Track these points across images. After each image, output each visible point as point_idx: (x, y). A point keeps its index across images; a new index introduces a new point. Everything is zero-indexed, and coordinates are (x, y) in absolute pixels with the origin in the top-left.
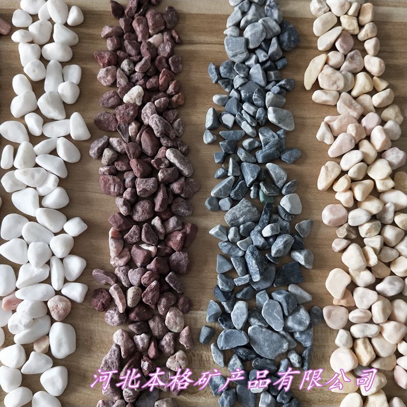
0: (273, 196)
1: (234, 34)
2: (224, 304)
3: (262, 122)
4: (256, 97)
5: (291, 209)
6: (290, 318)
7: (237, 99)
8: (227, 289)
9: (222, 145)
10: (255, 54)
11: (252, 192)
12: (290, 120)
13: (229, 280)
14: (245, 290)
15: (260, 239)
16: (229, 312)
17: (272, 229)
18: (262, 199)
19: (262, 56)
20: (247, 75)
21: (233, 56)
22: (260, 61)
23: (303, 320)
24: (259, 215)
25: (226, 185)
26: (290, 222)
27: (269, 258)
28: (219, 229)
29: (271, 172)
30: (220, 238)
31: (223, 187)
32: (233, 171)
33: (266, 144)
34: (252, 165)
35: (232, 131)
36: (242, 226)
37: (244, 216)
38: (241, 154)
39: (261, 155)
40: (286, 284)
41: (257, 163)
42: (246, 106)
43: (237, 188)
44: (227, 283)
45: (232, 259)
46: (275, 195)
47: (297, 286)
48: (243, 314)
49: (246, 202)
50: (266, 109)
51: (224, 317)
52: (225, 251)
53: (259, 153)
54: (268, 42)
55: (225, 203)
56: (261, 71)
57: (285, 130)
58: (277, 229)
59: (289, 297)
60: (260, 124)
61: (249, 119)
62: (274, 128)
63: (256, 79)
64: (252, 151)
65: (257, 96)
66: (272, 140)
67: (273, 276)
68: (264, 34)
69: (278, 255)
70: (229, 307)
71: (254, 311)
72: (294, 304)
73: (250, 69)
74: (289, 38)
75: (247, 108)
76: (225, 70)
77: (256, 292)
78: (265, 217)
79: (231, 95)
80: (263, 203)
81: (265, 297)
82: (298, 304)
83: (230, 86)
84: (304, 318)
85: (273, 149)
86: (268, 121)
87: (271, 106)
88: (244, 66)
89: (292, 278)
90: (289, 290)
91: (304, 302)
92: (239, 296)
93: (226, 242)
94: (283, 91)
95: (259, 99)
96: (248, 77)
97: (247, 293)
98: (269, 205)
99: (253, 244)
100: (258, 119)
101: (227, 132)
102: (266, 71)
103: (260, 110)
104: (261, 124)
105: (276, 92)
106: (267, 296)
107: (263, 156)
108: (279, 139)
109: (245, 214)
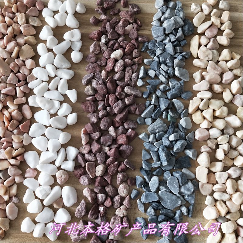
0: (176, 118)
1: (157, 25)
2: (146, 177)
3: (171, 75)
4: (168, 61)
5: (186, 125)
6: (183, 187)
7: (158, 62)
8: (148, 169)
9: (148, 88)
10: (169, 37)
11: (164, 115)
12: (187, 75)
13: (149, 164)
14: (158, 170)
15: (168, 142)
16: (148, 182)
17: (175, 136)
18: (169, 119)
19: (173, 38)
20: (164, 48)
21: (156, 37)
22: (172, 41)
23: (190, 188)
24: (168, 128)
26: (185, 133)
27: (172, 153)
28: (145, 135)
29: (175, 104)
30: (145, 140)
31: (148, 111)
32: (154, 101)
33: (173, 88)
34: (165, 99)
35: (154, 80)
36: (157, 134)
37: (159, 129)
38: (159, 93)
39: (170, 94)
40: (181, 168)
41: (167, 98)
42: (162, 66)
43: (156, 112)
44: (148, 166)
45: (151, 152)
46: (177, 117)
47: (187, 169)
48: (156, 184)
49: (160, 120)
50: (174, 69)
51: (146, 184)
52: (147, 147)
53: (169, 93)
54: (176, 30)
55: (149, 121)
56: (172, 47)
57: (184, 81)
58: (177, 136)
59: (183, 175)
60: (170, 76)
61: (164, 73)
62: (178, 79)
63: (169, 51)
64: (165, 92)
66: (176, 86)
67: (174, 163)
68: (175, 26)
69: (177, 151)
70: (148, 179)
71: (163, 182)
72: (186, 180)
73: (165, 45)
74: (188, 29)
75: (163, 67)
76: (151, 45)
77: (164, 171)
78: (171, 130)
79: (154, 59)
80: (170, 122)
81: (169, 175)
82: (187, 180)
83: (153, 54)
84: (191, 187)
85: (177, 91)
86: (174, 75)
87: (177, 67)
88: (162, 43)
89: (185, 165)
90: (183, 171)
91: (191, 178)
92: (154, 173)
93: (148, 142)
94: (184, 58)
95: (170, 62)
96: (164, 50)
97: (159, 172)
98: (173, 123)
99: (163, 144)
100: (169, 74)
101: (151, 80)
102: (175, 47)
103: (171, 69)
104: (171, 77)
105: (180, 59)
106: (170, 174)
107: (171, 95)
108: (180, 86)
109: (159, 128)
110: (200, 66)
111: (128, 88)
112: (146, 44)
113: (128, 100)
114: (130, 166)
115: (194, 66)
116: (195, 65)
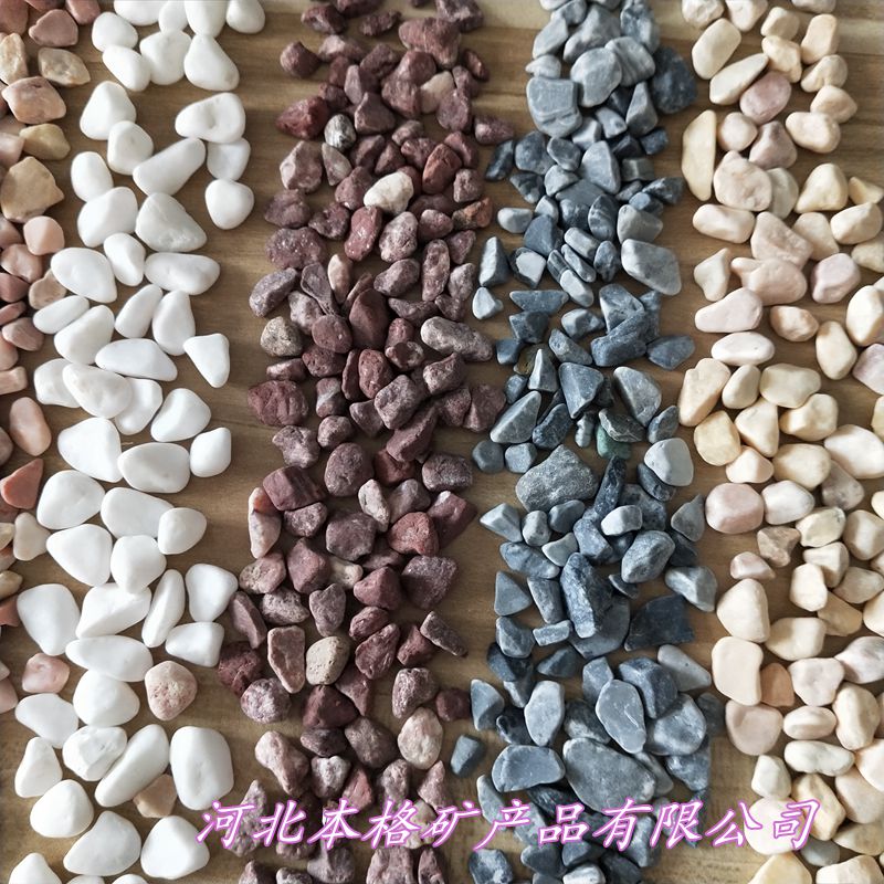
0: (629, 444)
1: (548, 73)
2: (511, 687)
3: (607, 273)
4: (595, 216)
5: (671, 471)
6: (661, 724)
7: (552, 220)
8: (517, 652)
9: (515, 322)
10: (596, 118)
11: (580, 432)
12: (672, 272)
13: (521, 632)
14: (559, 655)
15: (597, 541)
16: (522, 705)
17: (626, 518)
18: (602, 448)
19: (612, 125)
20: (576, 166)
21: (545, 122)
22: (607, 136)
23: (689, 729)
24: (596, 485)
25: (522, 413)
26: (666, 503)
27: (615, 585)
28: (504, 514)
29: (626, 388)
30: (505, 534)
31: (517, 418)
32: (542, 378)
33: (616, 323)
34: (585, 369)
35: (539, 292)
36: (554, 510)
37: (561, 488)
38: (559, 344)
39: (604, 349)
40: (654, 644)
41: (593, 365)
42: (571, 236)
43: (548, 420)
44: (517, 639)
45: (530, 584)
46: (633, 440)
47: (678, 651)
48: (553, 711)
49: (566, 454)
50: (617, 244)
51: (510, 715)
52: (514, 564)
53: (600, 343)
54: (625, 92)
55: (519, 456)
56: (609, 158)
57: (658, 293)
58: (636, 518)
59: (660, 675)
60: (604, 277)
61: (579, 265)
62: (636, 287)
63: (597, 175)
64: (582, 338)
65: (599, 214)
66: (630, 314)
67: (625, 627)
68: (619, 75)
69: (636, 579)
70: (520, 693)
71: (578, 705)
72: (672, 693)
73: (583, 152)
74: (674, 86)
75: (576, 241)
76: (527, 153)
77: (582, 661)
78: (608, 491)
79: (537, 209)
80: (606, 457)
81: (604, 674)
82: (679, 693)
83: (536, 190)
84: (693, 724)
85: (631, 335)
86: (621, 271)
87: (631, 237)
88: (570, 144)
89: (667, 633)
90: (660, 658)
91: (693, 687)
92: (545, 669)
93: (517, 543)
94: (658, 202)
95: (602, 221)
96: (578, 171)
97: (563, 661)
98: (619, 463)
99: (578, 551)
100: (599, 266)
101: (527, 292)
102: (620, 158)
103: (604, 246)
104: (606, 278)
105: (641, 207)
106: (608, 672)
107: (608, 352)
108: (646, 313)
109: (563, 483)
110: (725, 232)
111: (436, 324)
112: (507, 147)
113: (435, 374)
114: (446, 643)
115: (696, 233)
116: (704, 229)
